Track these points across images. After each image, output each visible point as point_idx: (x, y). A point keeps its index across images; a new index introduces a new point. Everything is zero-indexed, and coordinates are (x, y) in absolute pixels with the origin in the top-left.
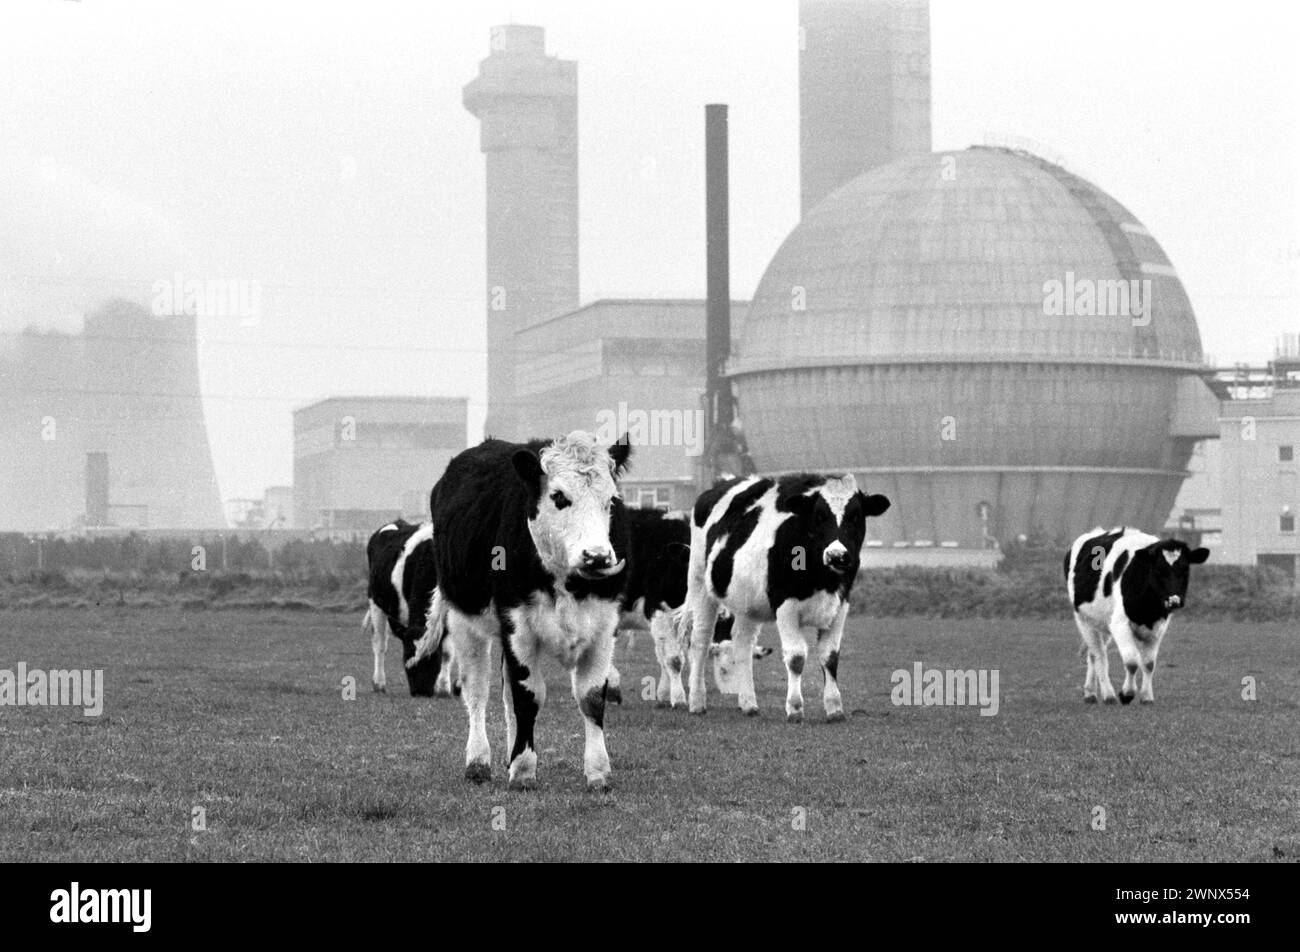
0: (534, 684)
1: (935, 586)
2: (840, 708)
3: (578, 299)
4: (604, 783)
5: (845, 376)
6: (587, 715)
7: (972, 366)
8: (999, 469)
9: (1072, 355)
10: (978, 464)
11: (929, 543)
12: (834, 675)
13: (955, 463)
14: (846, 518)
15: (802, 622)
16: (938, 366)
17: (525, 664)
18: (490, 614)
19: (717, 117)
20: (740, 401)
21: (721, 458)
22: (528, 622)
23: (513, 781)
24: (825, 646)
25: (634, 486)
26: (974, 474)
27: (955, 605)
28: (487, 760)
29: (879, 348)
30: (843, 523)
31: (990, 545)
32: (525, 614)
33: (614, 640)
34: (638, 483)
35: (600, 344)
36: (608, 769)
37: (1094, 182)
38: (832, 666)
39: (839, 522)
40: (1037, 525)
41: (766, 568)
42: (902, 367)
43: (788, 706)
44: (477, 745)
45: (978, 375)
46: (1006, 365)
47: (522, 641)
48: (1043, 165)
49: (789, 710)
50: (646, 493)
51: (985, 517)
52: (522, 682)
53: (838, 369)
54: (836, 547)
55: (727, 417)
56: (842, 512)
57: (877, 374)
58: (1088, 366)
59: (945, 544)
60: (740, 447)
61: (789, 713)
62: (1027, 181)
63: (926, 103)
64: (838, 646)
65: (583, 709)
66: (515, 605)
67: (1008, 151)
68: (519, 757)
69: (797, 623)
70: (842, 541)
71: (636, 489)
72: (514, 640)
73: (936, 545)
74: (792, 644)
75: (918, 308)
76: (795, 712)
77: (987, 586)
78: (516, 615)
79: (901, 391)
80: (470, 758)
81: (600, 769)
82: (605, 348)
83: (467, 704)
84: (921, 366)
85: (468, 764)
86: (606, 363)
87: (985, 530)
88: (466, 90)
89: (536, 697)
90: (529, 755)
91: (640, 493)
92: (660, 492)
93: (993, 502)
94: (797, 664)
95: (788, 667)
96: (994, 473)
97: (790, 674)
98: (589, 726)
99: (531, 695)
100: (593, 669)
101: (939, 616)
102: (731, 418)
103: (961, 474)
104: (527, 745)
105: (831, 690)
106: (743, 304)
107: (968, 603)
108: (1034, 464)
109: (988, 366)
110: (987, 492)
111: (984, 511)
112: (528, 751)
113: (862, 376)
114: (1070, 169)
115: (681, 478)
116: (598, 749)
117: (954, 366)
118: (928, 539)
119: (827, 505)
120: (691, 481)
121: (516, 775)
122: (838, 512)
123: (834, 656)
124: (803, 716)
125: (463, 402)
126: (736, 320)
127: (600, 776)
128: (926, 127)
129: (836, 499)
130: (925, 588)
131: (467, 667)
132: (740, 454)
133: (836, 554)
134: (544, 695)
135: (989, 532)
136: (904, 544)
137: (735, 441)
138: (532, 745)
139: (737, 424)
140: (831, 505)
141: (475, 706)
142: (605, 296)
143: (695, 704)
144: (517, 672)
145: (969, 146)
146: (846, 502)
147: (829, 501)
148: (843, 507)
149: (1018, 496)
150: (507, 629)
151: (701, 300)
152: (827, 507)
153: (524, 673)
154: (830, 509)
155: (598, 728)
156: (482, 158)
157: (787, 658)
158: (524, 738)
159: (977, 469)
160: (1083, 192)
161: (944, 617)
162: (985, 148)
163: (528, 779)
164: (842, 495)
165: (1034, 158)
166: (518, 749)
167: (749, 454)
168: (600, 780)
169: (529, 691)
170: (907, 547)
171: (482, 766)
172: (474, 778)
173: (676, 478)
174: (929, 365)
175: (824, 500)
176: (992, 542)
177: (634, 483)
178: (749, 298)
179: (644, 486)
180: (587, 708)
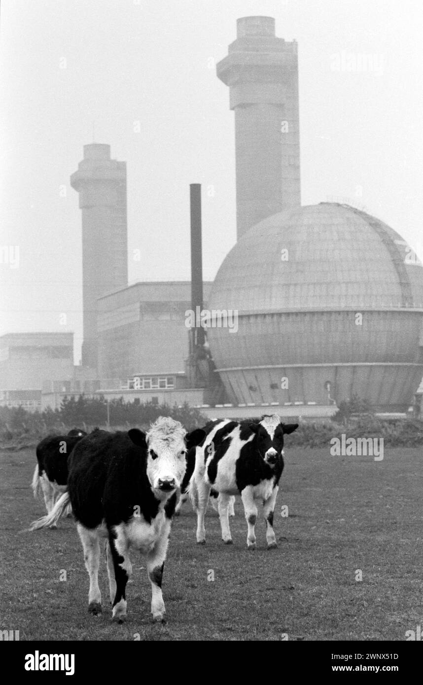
0: (127, 566)
1: (307, 432)
2: (275, 541)
3: (127, 282)
4: (162, 618)
5: (259, 319)
6: (153, 581)
7: (322, 313)
8: (335, 364)
9: (370, 306)
10: (325, 362)
11: (301, 403)
12: (271, 524)
13: (314, 363)
14: (275, 436)
15: (255, 497)
16: (305, 313)
17: (122, 555)
18: (102, 527)
19: (195, 190)
20: (208, 333)
21: (199, 362)
22: (125, 533)
23: (114, 617)
24: (267, 508)
25: (156, 377)
26: (323, 367)
27: (317, 441)
28: (99, 601)
29: (276, 304)
30: (274, 439)
31: (331, 403)
32: (124, 528)
33: (168, 540)
34: (158, 376)
35: (138, 305)
36: (164, 610)
37: (381, 219)
38: (271, 519)
39: (272, 438)
40: (355, 393)
41: (235, 469)
42: (288, 314)
43: (248, 541)
44: (94, 593)
45: (325, 318)
46: (339, 312)
47: (121, 543)
48: (356, 211)
49: (249, 543)
50: (162, 380)
51: (329, 390)
52: (120, 565)
53: (256, 316)
54: (272, 451)
55: (202, 341)
56: (273, 433)
57: (275, 318)
58: (379, 312)
59: (309, 403)
60: (208, 356)
61: (249, 545)
62: (348, 218)
63: (298, 180)
64: (273, 508)
65: (151, 579)
66: (118, 523)
67: (338, 205)
68: (118, 604)
69: (252, 498)
70: (274, 448)
71: (157, 379)
72: (117, 543)
73: (305, 404)
74: (250, 510)
75: (295, 285)
76: (252, 544)
77: (333, 432)
78: (118, 529)
79: (287, 326)
80: (90, 600)
81: (160, 610)
82: (141, 307)
83: (88, 571)
84: (297, 314)
85: (89, 603)
86: (142, 315)
87: (329, 395)
88: (72, 177)
89: (127, 573)
90: (123, 603)
91: (159, 380)
92: (169, 379)
93: (333, 381)
94: (253, 519)
95: (247, 521)
96: (333, 367)
97: (249, 525)
98: (154, 587)
99: (125, 571)
100: (157, 557)
101: (309, 447)
102: (203, 342)
103: (316, 367)
104: (122, 597)
105: (270, 532)
106: (209, 283)
107: (323, 440)
108: (352, 361)
109: (330, 313)
110: (330, 376)
111: (329, 386)
112: (122, 600)
113: (268, 319)
114: (369, 213)
115: (180, 372)
116: (159, 599)
117: (313, 313)
118: (301, 401)
119: (266, 430)
120: (184, 374)
121: (116, 614)
122: (272, 434)
123: (272, 514)
124: (256, 546)
125: (71, 334)
126: (206, 291)
127: (160, 613)
128: (298, 192)
129: (270, 427)
130: (302, 433)
131: (88, 551)
132: (208, 359)
133: (272, 454)
134: (131, 572)
135: (331, 396)
136: (290, 404)
137: (206, 354)
138: (124, 598)
139: (206, 345)
140: (267, 430)
141: (93, 573)
142: (141, 281)
143: (199, 538)
144: (117, 559)
145: (319, 202)
146: (275, 428)
147: (266, 428)
148: (274, 431)
149: (345, 378)
150: (112, 536)
151: (188, 282)
152: (265, 432)
153: (121, 560)
154: (267, 432)
155: (159, 588)
156: (80, 212)
157: (247, 516)
158: (121, 594)
159: (325, 365)
160: (375, 224)
161: (312, 447)
162: (328, 204)
163: (122, 616)
164: (272, 425)
165: (351, 208)
166: (117, 600)
167: (213, 359)
168: (160, 616)
169: (124, 570)
170: (291, 405)
171: (97, 604)
172: (93, 611)
173: (176, 373)
174: (301, 313)
175: (264, 428)
176: (333, 401)
177: (155, 375)
178: (212, 280)
179: (161, 377)
180: (153, 577)
